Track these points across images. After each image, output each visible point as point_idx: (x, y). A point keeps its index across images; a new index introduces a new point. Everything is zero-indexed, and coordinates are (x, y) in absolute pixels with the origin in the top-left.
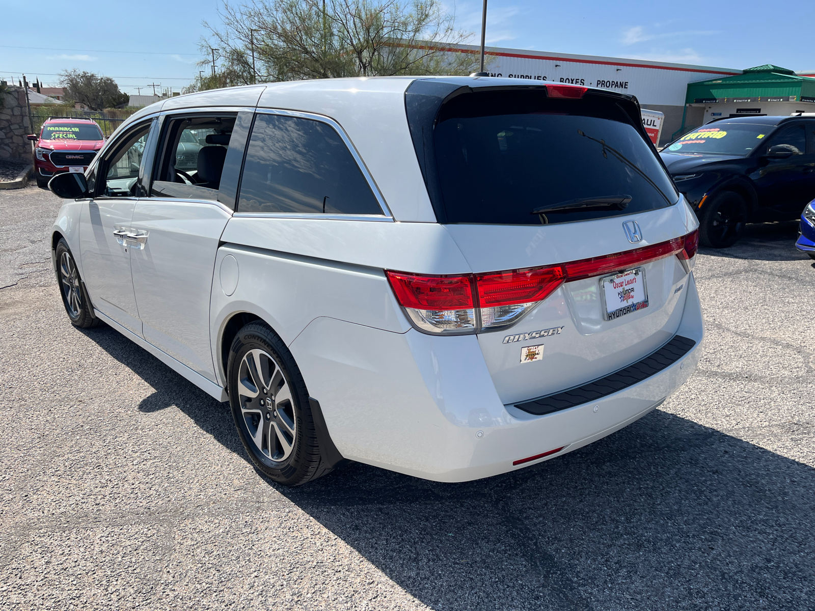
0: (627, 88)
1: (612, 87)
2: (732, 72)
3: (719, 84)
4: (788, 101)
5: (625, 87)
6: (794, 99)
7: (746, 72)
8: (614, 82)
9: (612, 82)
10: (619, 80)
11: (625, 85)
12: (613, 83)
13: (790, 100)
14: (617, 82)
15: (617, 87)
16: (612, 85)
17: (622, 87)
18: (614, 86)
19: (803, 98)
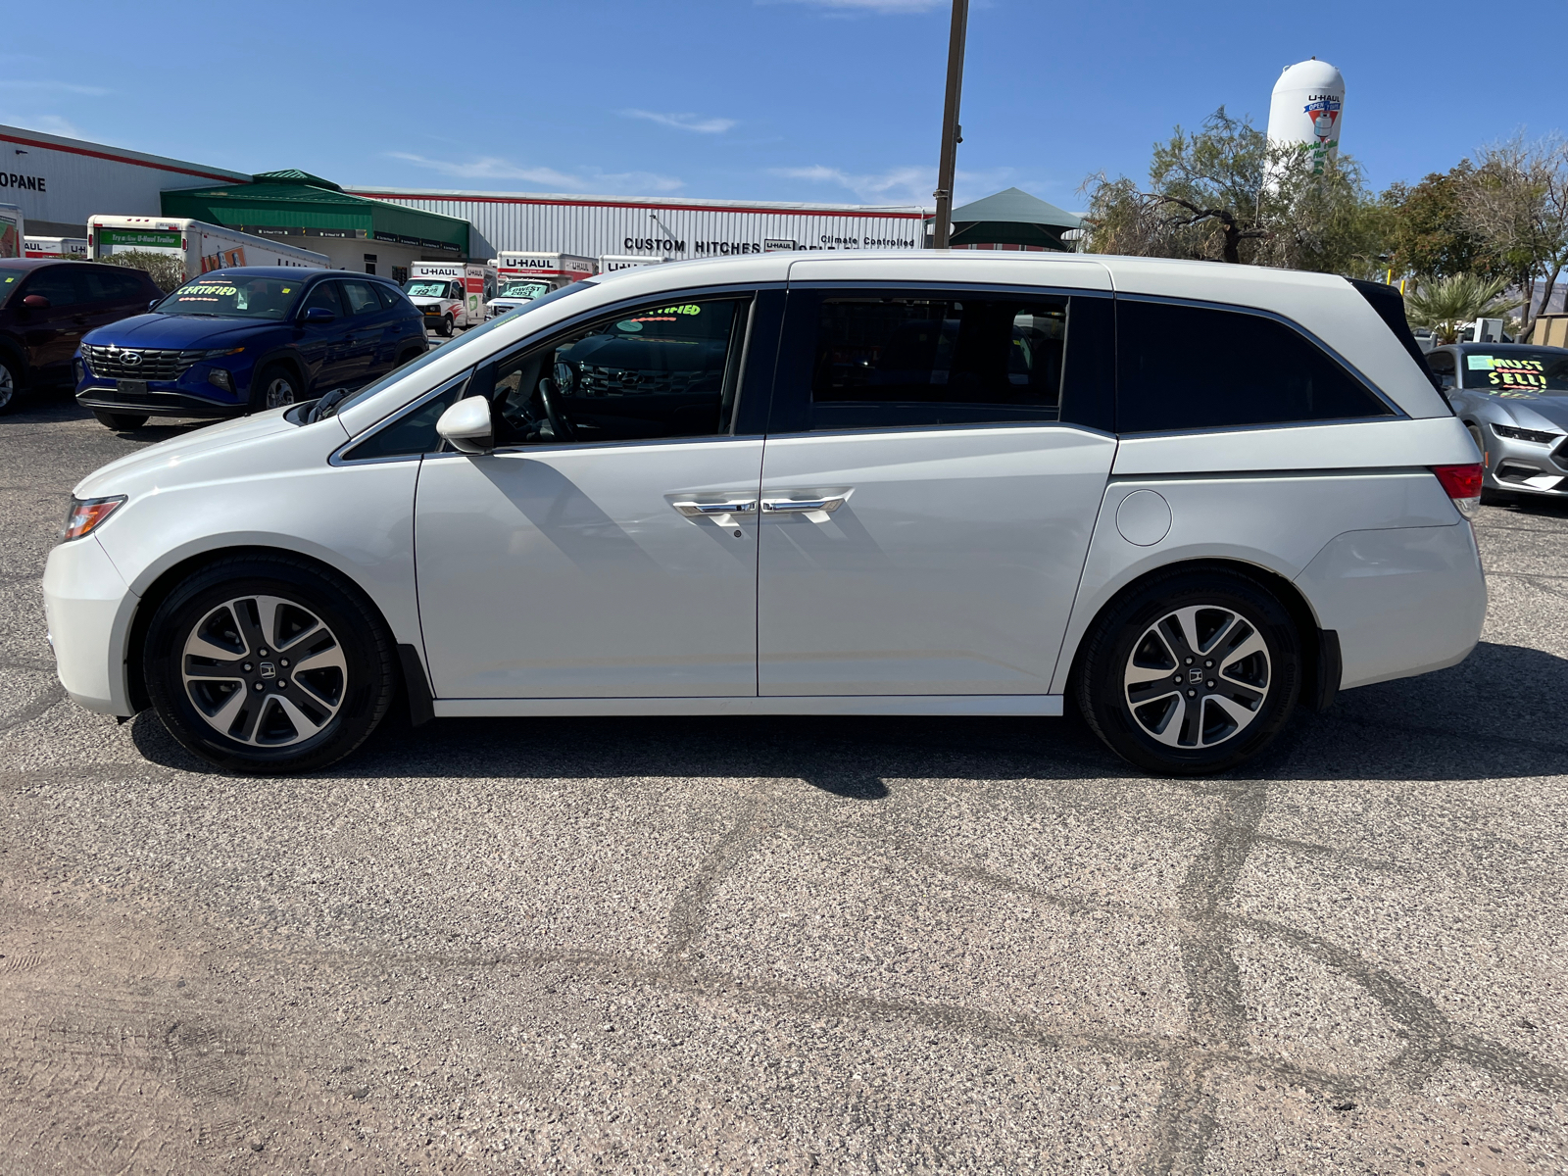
0: (44, 190)
1: (12, 186)
2: (234, 177)
3: (224, 199)
4: (355, 237)
5: (40, 189)
6: (364, 235)
7: (259, 180)
8: (16, 176)
9: (12, 175)
10: (27, 173)
11: (40, 184)
12: (14, 179)
13: (357, 236)
14: (21, 177)
15: (23, 187)
16: (12, 182)
17: (34, 189)
18: (16, 185)
19: (377, 234)
